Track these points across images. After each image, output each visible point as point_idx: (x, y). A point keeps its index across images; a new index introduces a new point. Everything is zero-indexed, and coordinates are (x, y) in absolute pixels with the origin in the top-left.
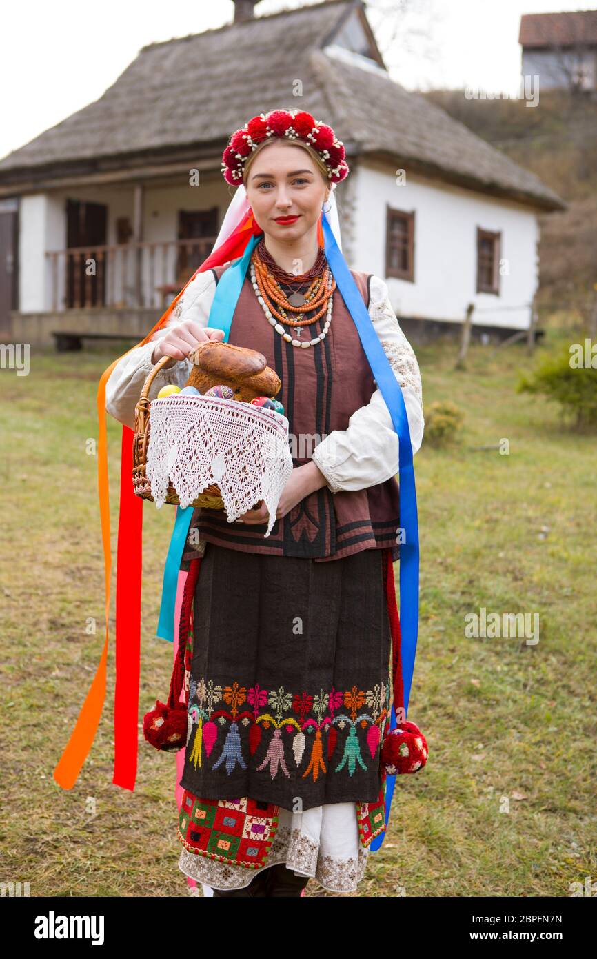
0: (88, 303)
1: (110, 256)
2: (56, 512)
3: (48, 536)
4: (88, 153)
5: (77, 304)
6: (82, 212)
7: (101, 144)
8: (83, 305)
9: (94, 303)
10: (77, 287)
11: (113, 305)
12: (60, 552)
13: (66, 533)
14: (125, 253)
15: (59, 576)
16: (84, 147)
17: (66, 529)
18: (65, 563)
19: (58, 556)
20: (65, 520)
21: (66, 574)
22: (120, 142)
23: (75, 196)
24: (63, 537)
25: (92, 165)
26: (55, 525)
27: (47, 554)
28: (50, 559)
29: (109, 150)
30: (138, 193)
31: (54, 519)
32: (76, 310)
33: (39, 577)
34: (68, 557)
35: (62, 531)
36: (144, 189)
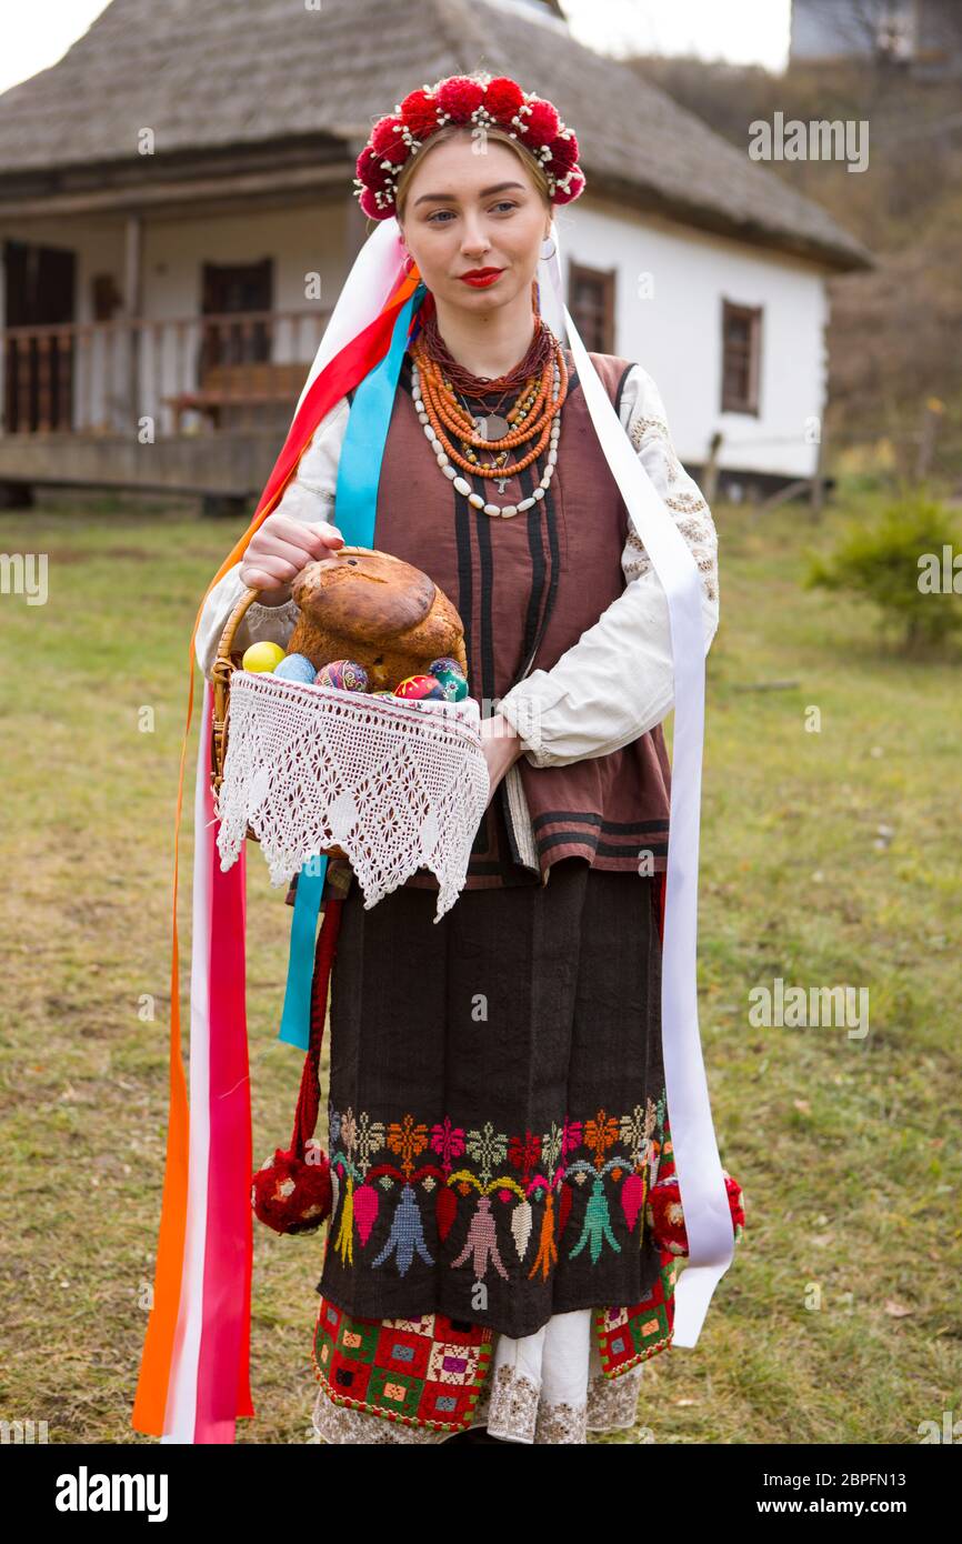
0: (44, 425)
1: (81, 342)
2: (33, 801)
3: (24, 845)
4: (39, 159)
5: (24, 425)
6: (33, 264)
7: (64, 143)
8: (34, 428)
9: (54, 425)
10: (24, 397)
11: (88, 428)
12: (52, 875)
13: (57, 840)
14: (110, 338)
15: (54, 918)
16: (34, 147)
17: (56, 832)
18: (63, 894)
19: (49, 881)
20: (50, 815)
21: (67, 914)
22: (95, 142)
23: (20, 234)
24: (52, 848)
25: (52, 179)
26: (35, 825)
27: (27, 877)
28: (36, 888)
29: (75, 154)
30: (132, 233)
31: (32, 814)
32: (23, 437)
33: (20, 920)
34: (66, 883)
35: (47, 836)
36: (143, 224)
